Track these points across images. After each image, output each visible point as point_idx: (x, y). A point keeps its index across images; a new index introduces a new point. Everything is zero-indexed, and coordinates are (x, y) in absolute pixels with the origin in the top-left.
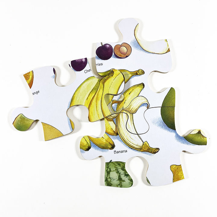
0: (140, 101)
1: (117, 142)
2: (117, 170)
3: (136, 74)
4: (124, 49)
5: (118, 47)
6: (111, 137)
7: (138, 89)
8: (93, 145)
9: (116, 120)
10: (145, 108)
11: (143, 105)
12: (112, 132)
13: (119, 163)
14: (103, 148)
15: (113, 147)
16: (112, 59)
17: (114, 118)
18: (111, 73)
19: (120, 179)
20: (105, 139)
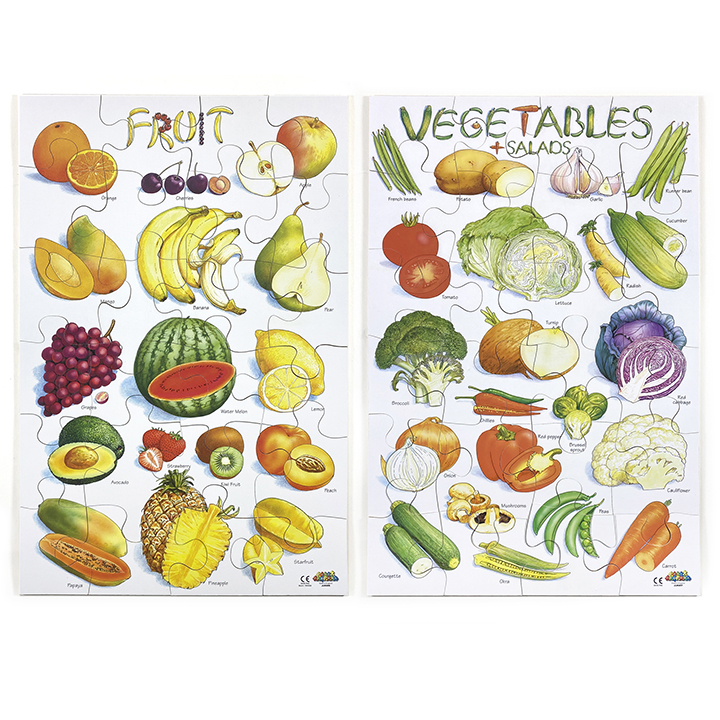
0: (233, 250)
1: (198, 296)
2: (194, 327)
3: (232, 216)
4: (221, 184)
5: (215, 180)
6: (192, 289)
7: (233, 235)
8: (169, 295)
9: (200, 269)
10: (237, 259)
11: (235, 255)
12: (194, 283)
13: (197, 321)
14: (182, 301)
15: (193, 301)
16: (206, 193)
17: (199, 266)
18: (205, 211)
19: (196, 338)
20: (184, 291)
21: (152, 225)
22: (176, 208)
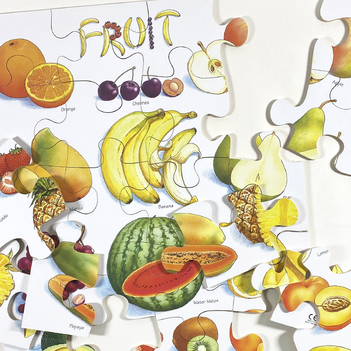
0: (191, 149)
1: (162, 195)
2: (161, 226)
3: (187, 116)
4: (175, 86)
5: (168, 83)
6: (156, 189)
7: (190, 134)
8: (134, 197)
9: (162, 170)
10: (195, 157)
11: (193, 154)
12: (157, 184)
13: (163, 219)
14: (147, 201)
15: (158, 201)
16: (161, 97)
17: (160, 167)
18: (161, 114)
19: (164, 236)
20: (149, 192)
21: (112, 132)
22: (134, 113)
